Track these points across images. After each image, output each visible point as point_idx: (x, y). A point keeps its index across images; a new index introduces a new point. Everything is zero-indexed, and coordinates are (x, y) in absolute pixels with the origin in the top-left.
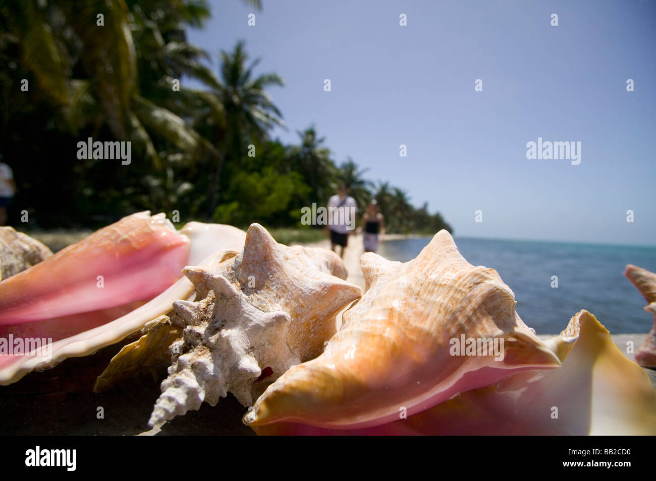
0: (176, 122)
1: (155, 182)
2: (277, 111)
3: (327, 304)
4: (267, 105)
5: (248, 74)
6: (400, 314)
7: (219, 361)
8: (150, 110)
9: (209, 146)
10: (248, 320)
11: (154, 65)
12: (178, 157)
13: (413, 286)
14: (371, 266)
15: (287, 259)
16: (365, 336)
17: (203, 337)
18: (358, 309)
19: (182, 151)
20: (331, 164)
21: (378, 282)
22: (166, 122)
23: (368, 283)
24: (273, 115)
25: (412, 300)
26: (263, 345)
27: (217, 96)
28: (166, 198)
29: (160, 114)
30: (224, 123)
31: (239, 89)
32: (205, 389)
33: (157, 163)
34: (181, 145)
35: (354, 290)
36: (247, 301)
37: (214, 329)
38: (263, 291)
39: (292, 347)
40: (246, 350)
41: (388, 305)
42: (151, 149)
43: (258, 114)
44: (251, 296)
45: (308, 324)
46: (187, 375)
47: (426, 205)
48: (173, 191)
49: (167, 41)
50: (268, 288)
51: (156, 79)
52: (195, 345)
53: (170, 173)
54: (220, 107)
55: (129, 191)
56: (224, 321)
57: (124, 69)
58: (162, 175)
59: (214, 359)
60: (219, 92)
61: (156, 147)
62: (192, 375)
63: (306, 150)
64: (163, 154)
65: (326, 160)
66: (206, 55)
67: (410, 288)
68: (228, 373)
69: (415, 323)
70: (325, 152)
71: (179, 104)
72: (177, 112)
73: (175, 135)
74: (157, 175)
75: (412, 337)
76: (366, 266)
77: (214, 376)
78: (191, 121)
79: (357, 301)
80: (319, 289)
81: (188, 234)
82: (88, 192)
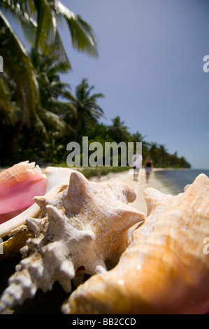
0: (56, 117)
1: (47, 145)
2: (101, 110)
3: (122, 224)
4: (97, 107)
5: (88, 93)
6: (176, 242)
7: (47, 265)
8: (45, 112)
9: (70, 127)
10: (68, 235)
11: (46, 92)
12: (57, 133)
13: (184, 218)
14: (151, 197)
15: (96, 193)
16: (148, 258)
17: (39, 246)
18: (143, 230)
19: (59, 131)
20: (128, 134)
21: (157, 210)
22: (51, 117)
23: (150, 210)
24: (99, 112)
25: (184, 229)
26: (78, 253)
27: (74, 105)
28: (52, 152)
29: (49, 114)
30: (76, 117)
31: (84, 100)
32: (37, 285)
33: (47, 137)
34: (58, 128)
35: (140, 216)
36: (68, 222)
37: (46, 241)
38: (79, 215)
39: (98, 253)
40: (66, 256)
41: (165, 232)
42: (44, 130)
43: (93, 111)
44: (72, 219)
45: (109, 237)
46: (25, 275)
47: (176, 153)
48: (56, 149)
49: (51, 81)
50: (82, 213)
51: (47, 99)
52: (33, 252)
53: (54, 141)
54: (75, 110)
55: (36, 149)
56: (53, 235)
57: (33, 95)
58: (50, 142)
59: (44, 264)
60: (75, 103)
61: (47, 129)
62: (28, 275)
63: (116, 128)
64: (50, 132)
65: (125, 132)
66: (68, 86)
67: (181, 219)
68: (53, 272)
69: (188, 250)
70: (125, 128)
71: (57, 109)
72: (56, 113)
73: (55, 123)
74: (48, 142)
75: (186, 262)
76: (148, 197)
77: (43, 277)
78: (62, 116)
79: (142, 223)
80: (116, 214)
81: (46, 173)
82: (20, 150)
